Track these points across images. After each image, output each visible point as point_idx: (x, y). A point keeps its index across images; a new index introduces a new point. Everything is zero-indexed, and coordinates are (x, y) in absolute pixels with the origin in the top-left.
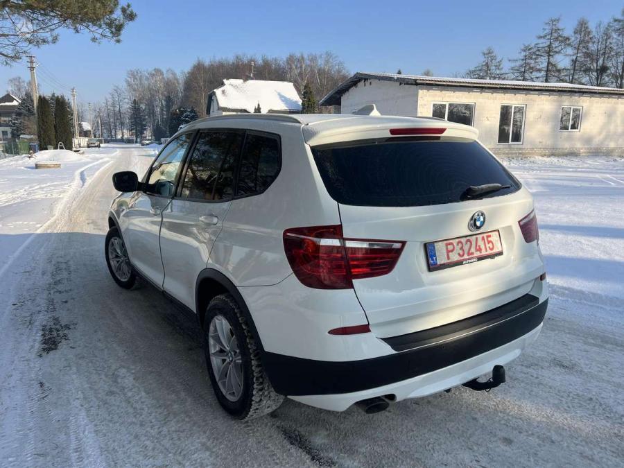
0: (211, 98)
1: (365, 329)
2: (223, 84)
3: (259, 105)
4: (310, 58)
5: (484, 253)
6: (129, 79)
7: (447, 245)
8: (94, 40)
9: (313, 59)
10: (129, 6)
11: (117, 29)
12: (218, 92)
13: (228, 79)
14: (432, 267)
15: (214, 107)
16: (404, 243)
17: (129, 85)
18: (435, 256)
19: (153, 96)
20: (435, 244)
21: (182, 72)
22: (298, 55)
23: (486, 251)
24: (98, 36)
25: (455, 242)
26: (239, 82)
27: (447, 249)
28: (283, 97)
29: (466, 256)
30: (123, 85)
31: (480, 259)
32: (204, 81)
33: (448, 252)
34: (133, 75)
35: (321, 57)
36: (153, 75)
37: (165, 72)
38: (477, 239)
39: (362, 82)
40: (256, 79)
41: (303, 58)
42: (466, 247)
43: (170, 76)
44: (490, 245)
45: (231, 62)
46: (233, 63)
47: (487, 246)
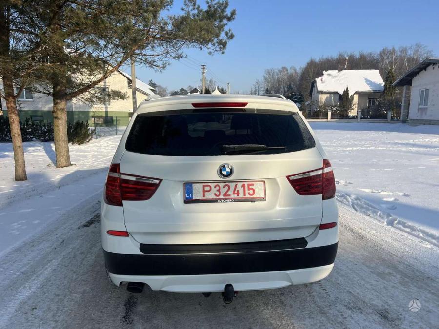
0: (313, 84)
1: (125, 234)
2: (322, 74)
3: (347, 88)
4: (401, 49)
5: (241, 196)
6: (266, 75)
7: (204, 186)
8: (210, 53)
9: (404, 50)
10: (230, 30)
11: (223, 45)
12: (318, 80)
13: (326, 71)
14: (188, 201)
15: (314, 92)
16: (161, 181)
17: (266, 79)
18: (192, 192)
19: (280, 85)
20: (193, 185)
21: (301, 68)
22: (390, 48)
23: (245, 195)
24: (212, 51)
25: (213, 185)
26: (335, 72)
27: (204, 189)
28: (369, 81)
29: (222, 197)
30: (261, 79)
31: (236, 200)
32: (314, 73)
33: (204, 191)
34: (269, 73)
35: (410, 48)
36: (281, 71)
37: (289, 69)
38: (236, 185)
39: (431, 67)
40: (348, 69)
41: (394, 50)
42: (223, 191)
43: (293, 71)
44: (251, 192)
45: (335, 58)
46: (337, 59)
47: (247, 191)
